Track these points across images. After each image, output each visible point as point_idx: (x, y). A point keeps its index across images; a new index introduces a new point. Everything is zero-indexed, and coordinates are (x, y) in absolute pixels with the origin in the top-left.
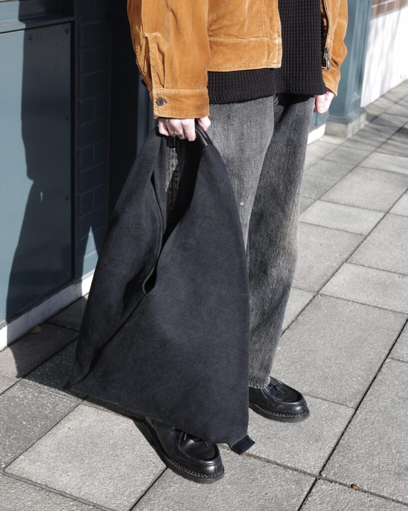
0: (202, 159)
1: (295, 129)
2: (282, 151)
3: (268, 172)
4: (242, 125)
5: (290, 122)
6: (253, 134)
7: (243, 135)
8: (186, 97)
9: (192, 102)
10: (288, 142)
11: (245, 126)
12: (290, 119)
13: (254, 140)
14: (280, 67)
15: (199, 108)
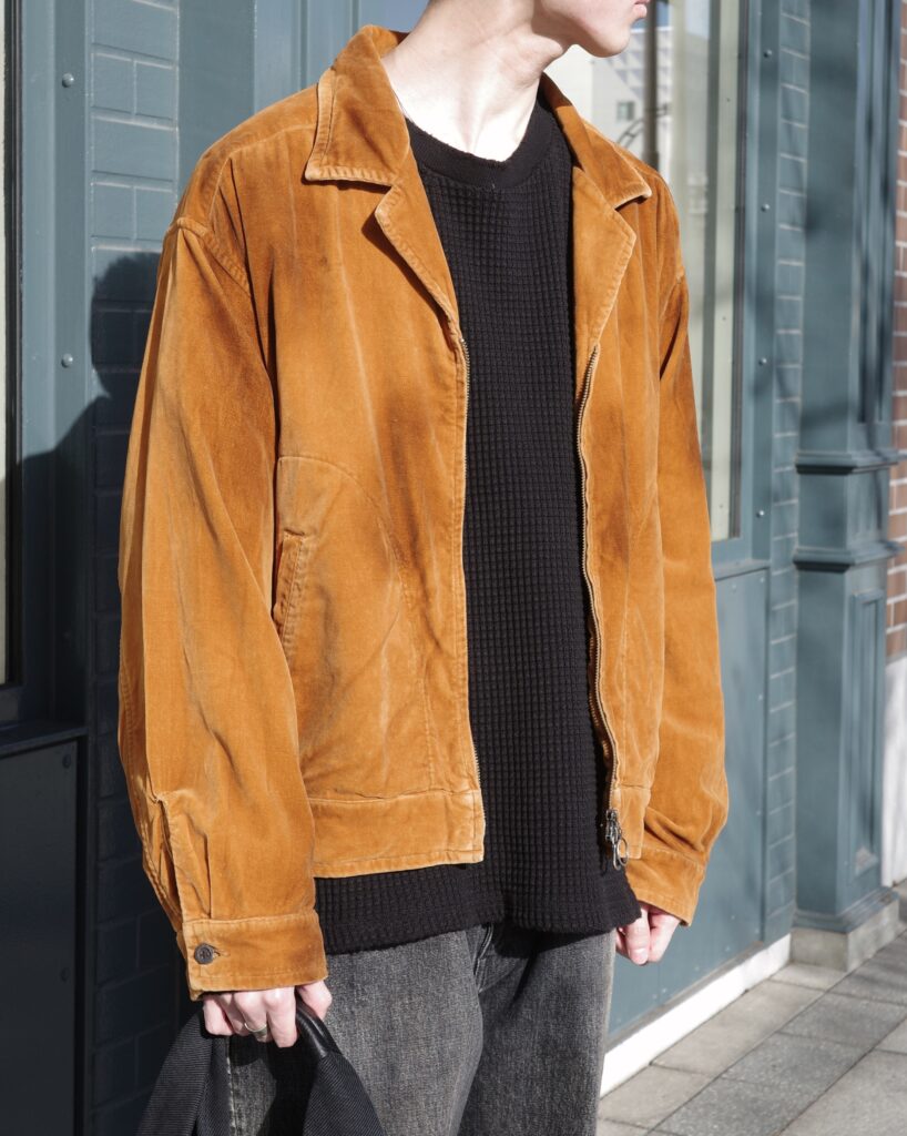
0: (315, 1092)
1: (558, 1013)
2: (532, 1070)
3: (504, 1125)
4: (389, 1002)
5: (542, 995)
6: (418, 1028)
7: (391, 1028)
8: (266, 935)
9: (283, 946)
10: (543, 1048)
11: (398, 1006)
12: (542, 988)
13: (421, 1042)
14: (482, 859)
15: (301, 959)
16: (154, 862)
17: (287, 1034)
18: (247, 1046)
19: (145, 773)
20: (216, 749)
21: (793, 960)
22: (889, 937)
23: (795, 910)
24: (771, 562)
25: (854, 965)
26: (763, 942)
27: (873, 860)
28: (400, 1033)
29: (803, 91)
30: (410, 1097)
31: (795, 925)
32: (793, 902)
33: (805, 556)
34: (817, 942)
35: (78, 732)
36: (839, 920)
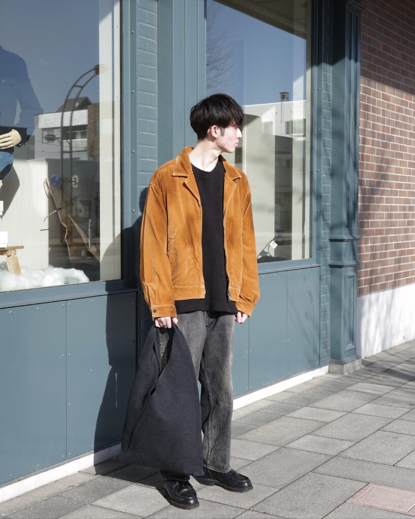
8: (166, 308)
9: (168, 310)
15: (172, 312)
16: (146, 296)
17: (170, 326)
18: (163, 330)
19: (144, 281)
20: (157, 276)
21: (329, 372)
22: (358, 368)
23: (330, 359)
24: (321, 265)
25: (346, 374)
26: (320, 366)
27: (353, 347)
28: (190, 328)
29: (330, 139)
30: (192, 339)
31: (330, 363)
32: (330, 357)
33: (332, 264)
34: (335, 367)
35: (136, 290)
36: (342, 362)
